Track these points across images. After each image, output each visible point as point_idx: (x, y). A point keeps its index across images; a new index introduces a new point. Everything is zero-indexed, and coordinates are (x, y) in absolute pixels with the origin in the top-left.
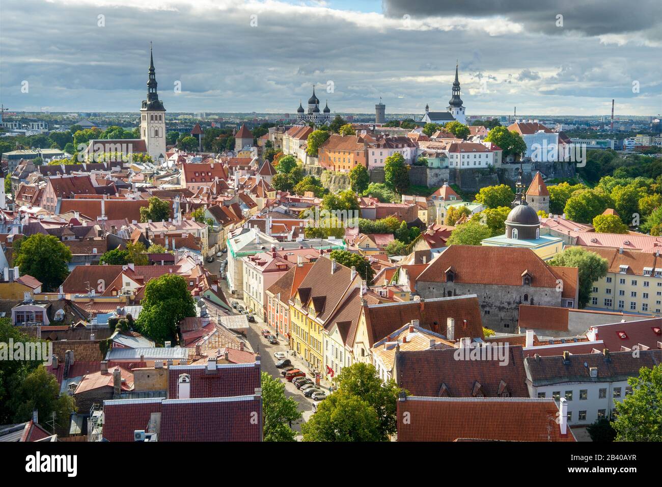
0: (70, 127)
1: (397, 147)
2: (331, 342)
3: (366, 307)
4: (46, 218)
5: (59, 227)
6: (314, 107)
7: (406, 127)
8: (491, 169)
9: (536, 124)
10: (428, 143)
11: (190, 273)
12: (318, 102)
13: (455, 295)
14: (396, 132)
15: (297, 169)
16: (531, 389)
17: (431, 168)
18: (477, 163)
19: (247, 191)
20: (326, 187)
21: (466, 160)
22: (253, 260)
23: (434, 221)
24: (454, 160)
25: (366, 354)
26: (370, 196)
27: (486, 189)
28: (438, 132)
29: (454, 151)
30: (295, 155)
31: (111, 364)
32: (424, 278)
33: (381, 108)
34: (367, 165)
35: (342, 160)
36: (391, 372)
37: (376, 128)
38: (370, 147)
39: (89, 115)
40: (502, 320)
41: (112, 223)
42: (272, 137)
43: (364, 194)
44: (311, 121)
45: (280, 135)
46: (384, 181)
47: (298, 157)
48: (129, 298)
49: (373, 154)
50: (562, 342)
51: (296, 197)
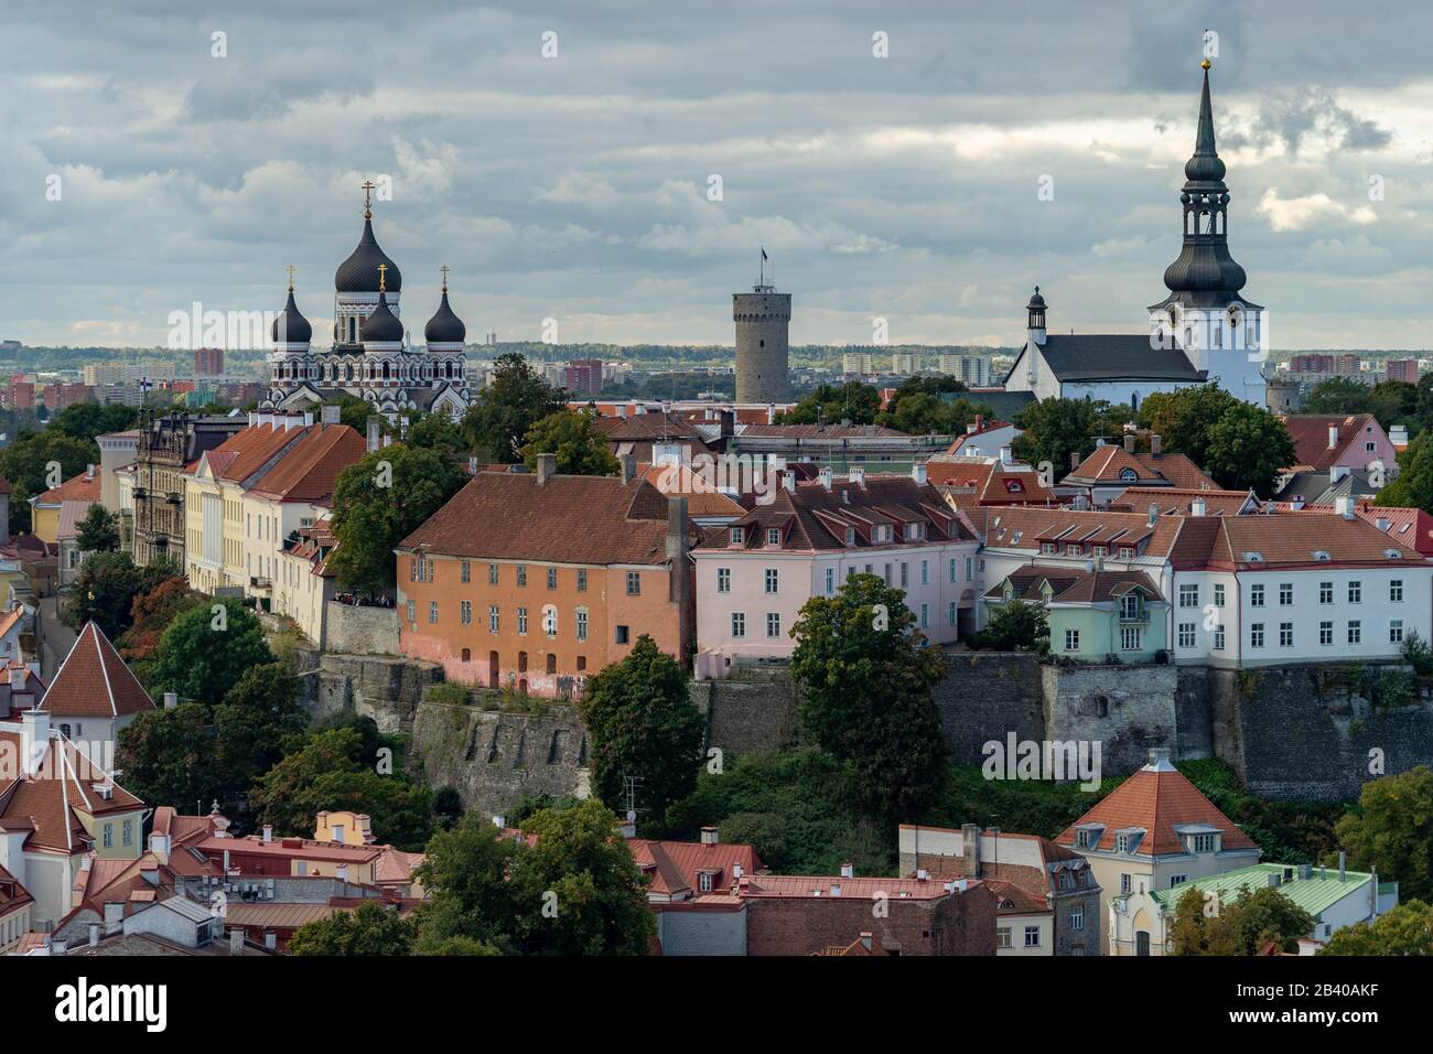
1: (863, 541)
6: (368, 311)
7: (912, 423)
10: (1052, 520)
12: (394, 282)
15: (268, 676)
17: (1068, 666)
18: (1340, 632)
20: (442, 782)
21: (1272, 614)
26: (707, 834)
28: (1106, 454)
29: (1203, 565)
30: (260, 593)
33: (765, 313)
34: (690, 646)
35: (537, 617)
37: (739, 429)
38: (716, 540)
42: (119, 492)
43: (671, 822)
44: (355, 392)
45: (164, 480)
47: (275, 608)
49: (723, 585)
51: (267, 842)
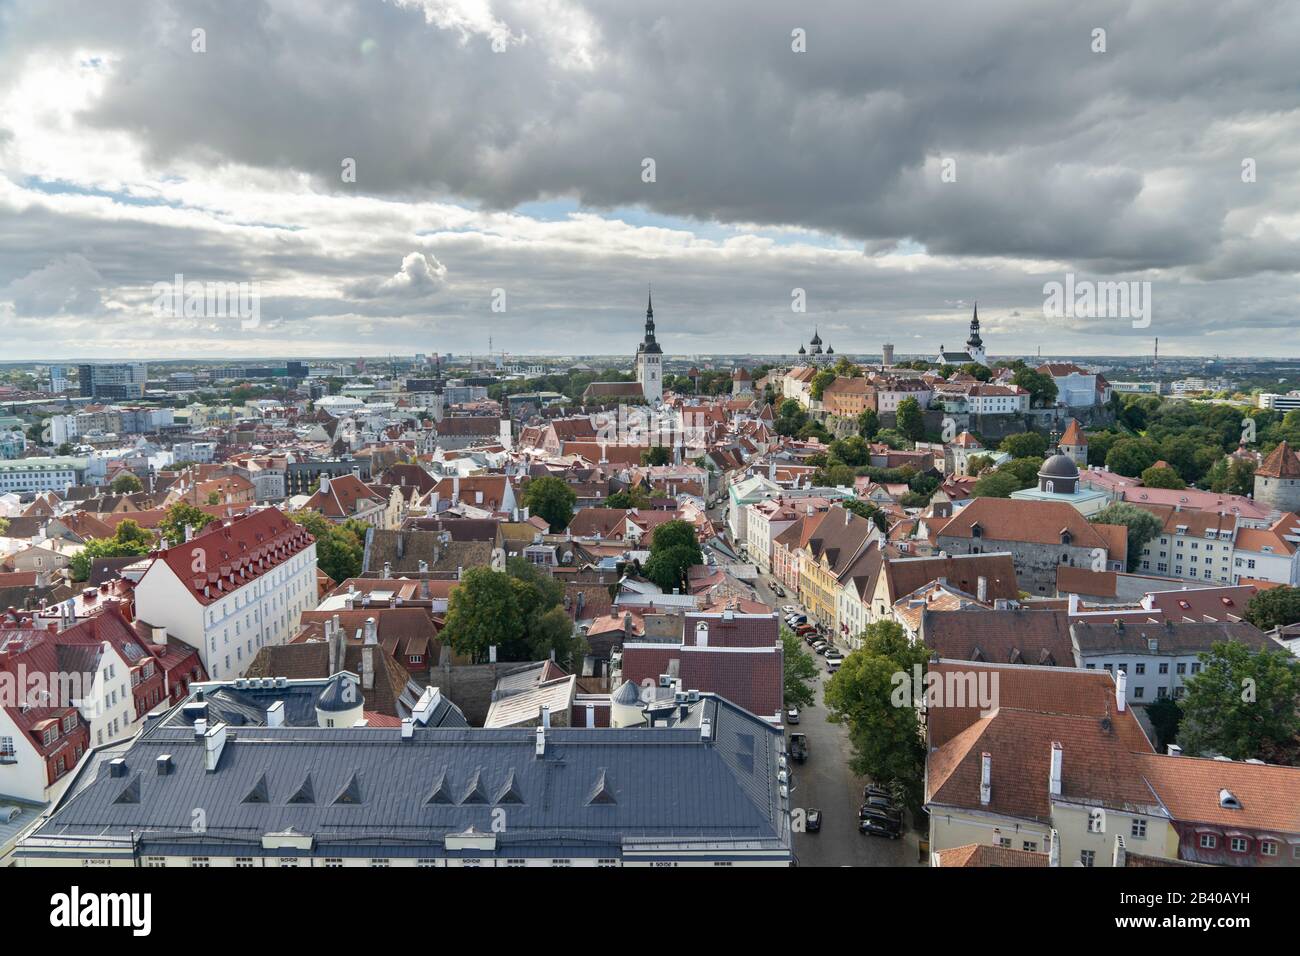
0: (567, 370)
1: (910, 390)
2: (846, 598)
3: (887, 561)
4: (550, 460)
5: (562, 469)
6: (816, 348)
7: (918, 368)
8: (1017, 415)
9: (1069, 365)
10: (945, 386)
11: (695, 519)
12: (821, 343)
13: (982, 552)
14: (909, 374)
15: (800, 413)
16: (1078, 660)
17: (948, 414)
18: (1002, 408)
19: (747, 436)
20: (831, 433)
21: (988, 405)
22: (758, 508)
23: (953, 470)
24: (975, 405)
25: (886, 611)
26: (880, 443)
27: (1012, 437)
28: (956, 375)
29: (975, 395)
30: (798, 398)
31: (621, 608)
32: (947, 533)
33: (889, 349)
34: (877, 409)
35: (849, 403)
36: (917, 632)
37: (885, 370)
38: (880, 390)
39: (582, 358)
40: (1036, 581)
41: (614, 466)
42: (772, 381)
43: (873, 440)
44: (814, 363)
45: (780, 378)
46: (895, 426)
47: (801, 401)
48: (634, 543)
49: (883, 398)
50: (1112, 609)
51: (799, 442)
